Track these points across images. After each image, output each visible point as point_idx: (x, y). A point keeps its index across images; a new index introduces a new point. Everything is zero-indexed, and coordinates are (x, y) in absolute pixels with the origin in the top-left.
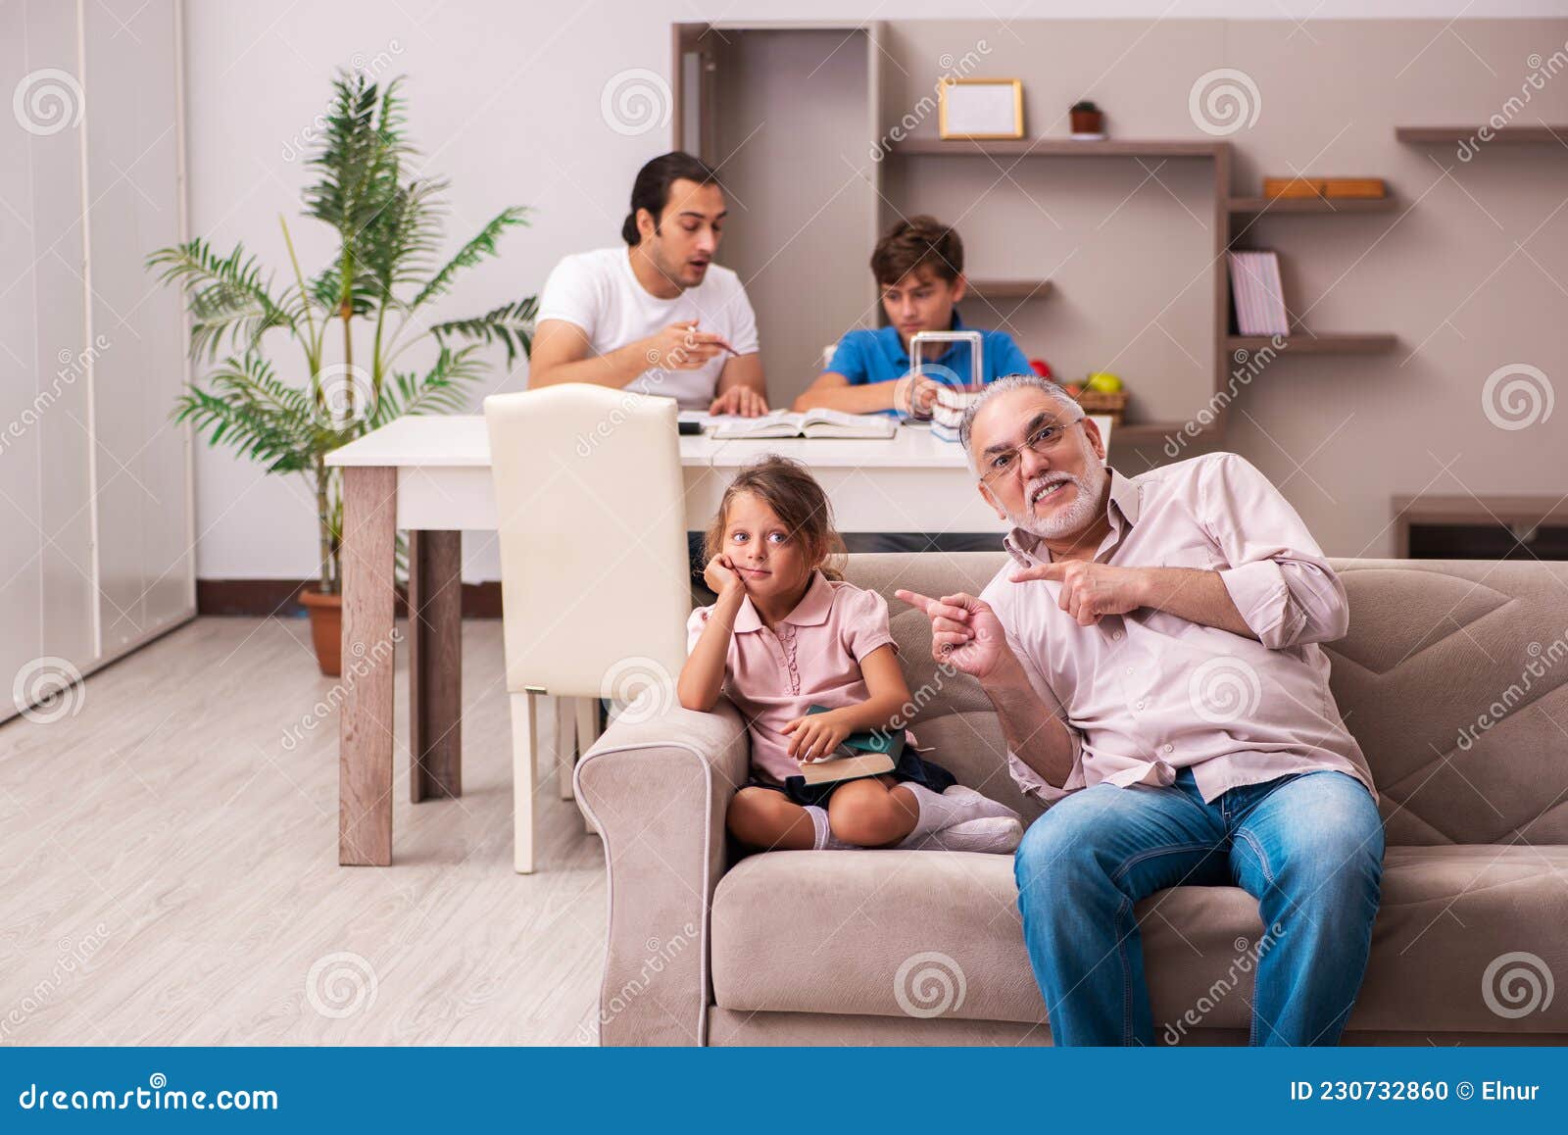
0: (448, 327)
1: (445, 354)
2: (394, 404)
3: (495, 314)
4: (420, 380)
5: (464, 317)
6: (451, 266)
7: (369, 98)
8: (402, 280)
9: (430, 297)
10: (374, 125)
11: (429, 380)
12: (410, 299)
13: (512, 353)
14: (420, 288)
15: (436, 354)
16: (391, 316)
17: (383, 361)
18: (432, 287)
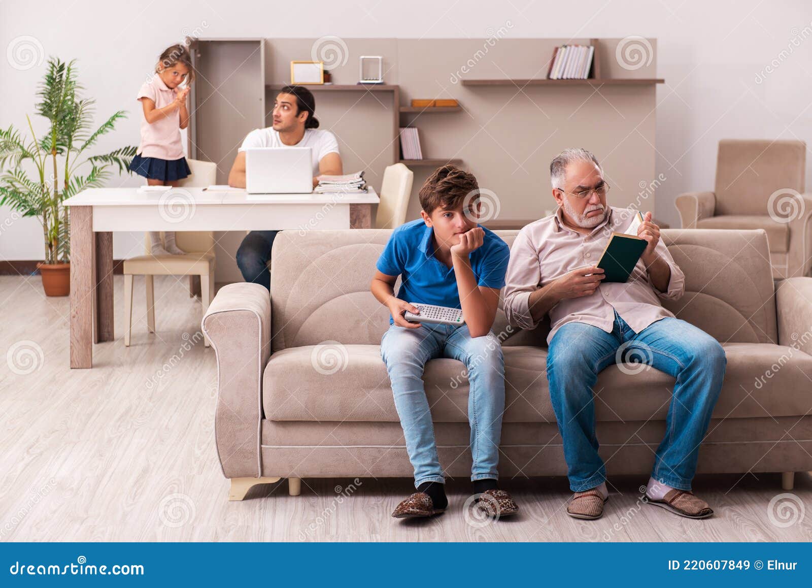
0: (96, 158)
1: (95, 169)
2: (74, 189)
3: (114, 153)
4: (84, 179)
5: (102, 154)
6: (96, 135)
7: (62, 68)
8: (75, 140)
9: (88, 146)
10: (64, 77)
11: (88, 179)
12: (79, 147)
13: (121, 168)
14: (84, 143)
15: (91, 167)
16: (73, 154)
17: (69, 172)
18: (88, 142)
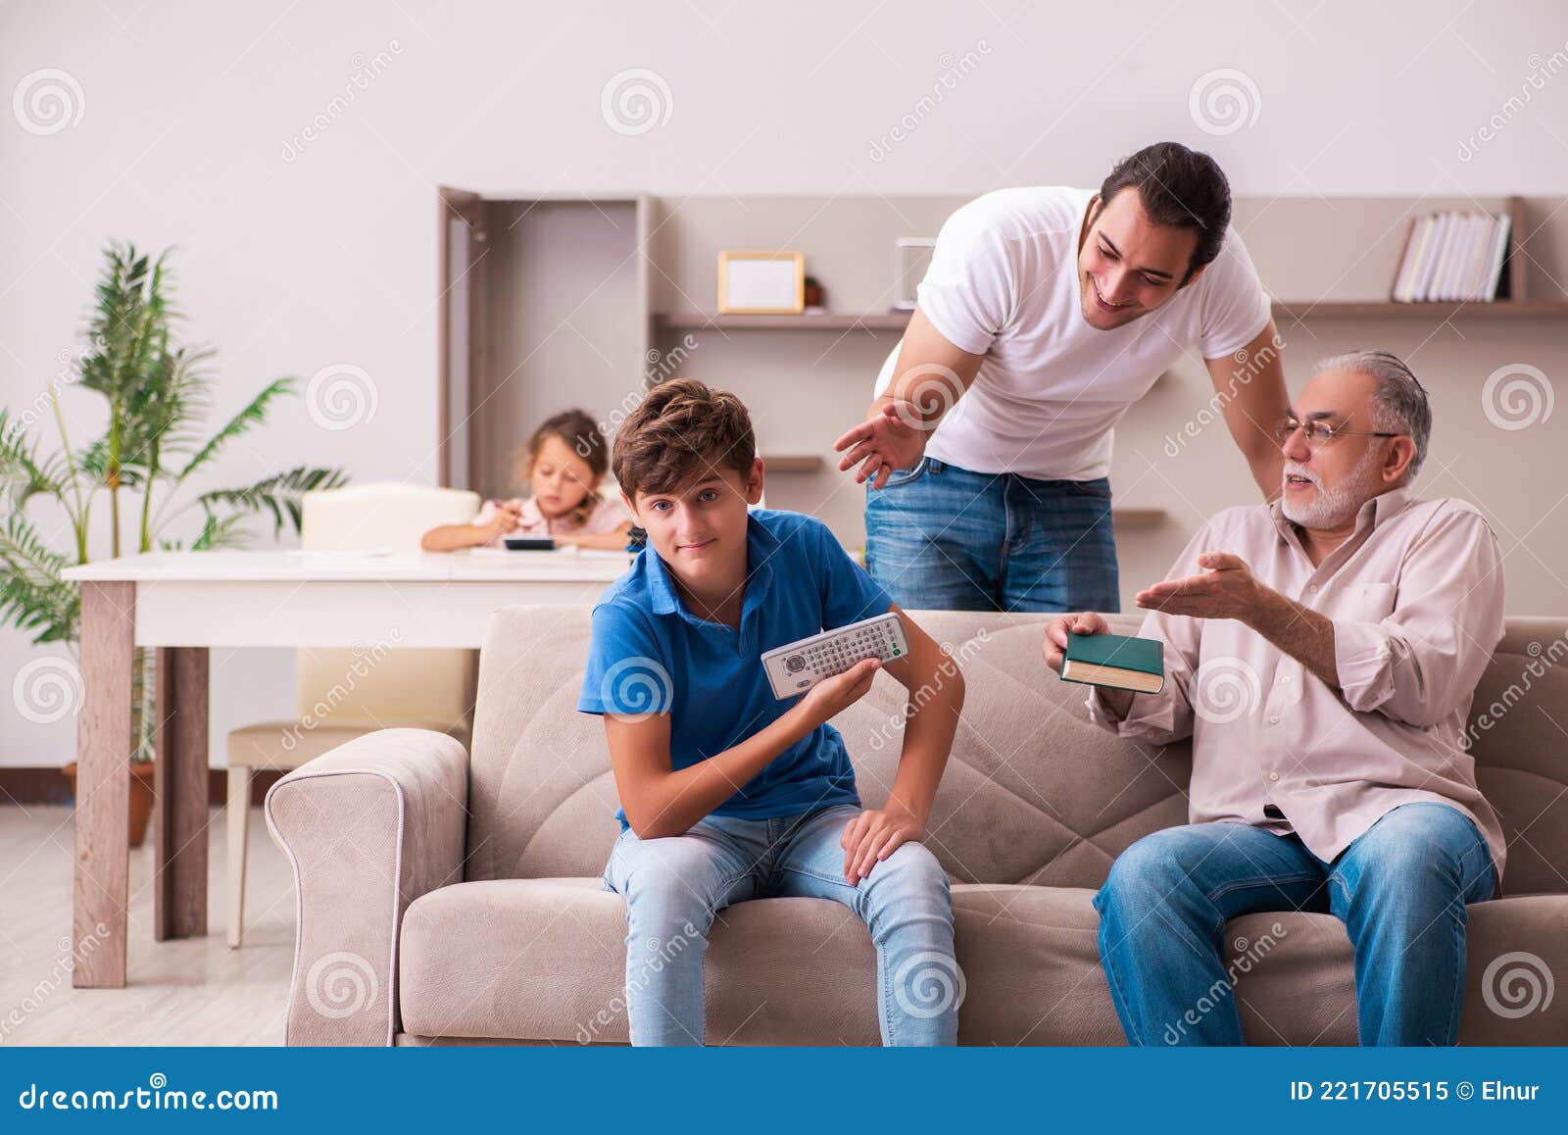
0: (215, 496)
1: (212, 520)
3: (263, 485)
5: (233, 486)
6: (221, 437)
7: (140, 268)
8: (169, 450)
9: (201, 466)
10: (146, 295)
11: (194, 547)
12: (178, 470)
13: (279, 521)
14: (189, 459)
15: (203, 521)
16: (159, 486)
17: (151, 531)
18: (201, 457)
